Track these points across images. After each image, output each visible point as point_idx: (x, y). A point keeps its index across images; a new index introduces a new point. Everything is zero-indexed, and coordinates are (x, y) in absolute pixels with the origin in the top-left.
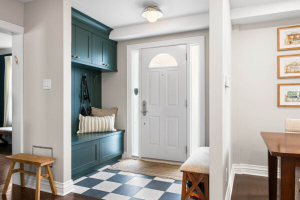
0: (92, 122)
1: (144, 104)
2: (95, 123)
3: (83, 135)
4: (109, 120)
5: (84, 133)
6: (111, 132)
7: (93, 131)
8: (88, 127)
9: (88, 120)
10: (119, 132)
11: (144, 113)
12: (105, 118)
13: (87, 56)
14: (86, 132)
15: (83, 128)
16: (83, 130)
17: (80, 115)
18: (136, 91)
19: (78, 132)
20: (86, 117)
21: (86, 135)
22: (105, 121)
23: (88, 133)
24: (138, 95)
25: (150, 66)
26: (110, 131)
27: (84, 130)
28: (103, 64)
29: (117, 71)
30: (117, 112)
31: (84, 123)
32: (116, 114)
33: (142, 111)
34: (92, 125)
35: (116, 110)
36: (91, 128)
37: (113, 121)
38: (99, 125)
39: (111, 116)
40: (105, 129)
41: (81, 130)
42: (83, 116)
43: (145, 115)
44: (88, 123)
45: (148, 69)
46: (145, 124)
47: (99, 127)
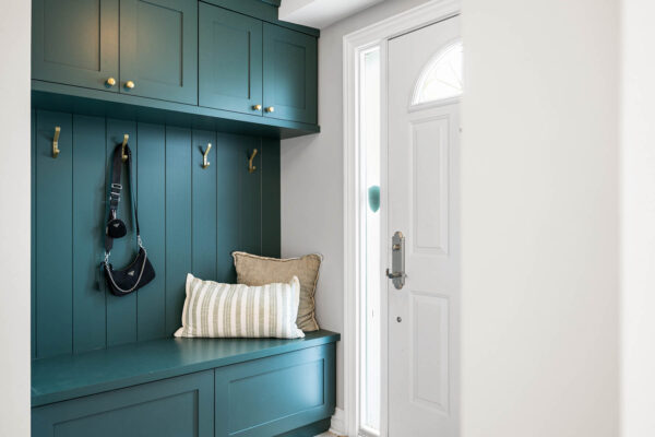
0: (217, 301)
1: (397, 246)
2: (228, 306)
3: (190, 343)
4: (273, 298)
5: (195, 339)
6: (284, 339)
7: (221, 333)
8: (204, 319)
9: (208, 295)
11: (396, 276)
12: (262, 292)
14: (199, 333)
15: (191, 322)
16: (191, 328)
17: (190, 277)
18: (375, 199)
19: (179, 334)
20: (209, 282)
21: (199, 343)
22: (262, 301)
23: (206, 339)
24: (379, 210)
25: (418, 99)
26: (279, 335)
27: (195, 327)
28: (252, 108)
29: (317, 129)
30: (317, 271)
31: (195, 305)
32: (316, 277)
33: (391, 272)
34: (216, 312)
35: (315, 262)
36: (215, 322)
37: (288, 302)
38: (238, 314)
39: (287, 285)
40: (261, 328)
41: (187, 328)
42: (200, 281)
43: (398, 286)
44: (205, 305)
45: (409, 112)
46: (399, 320)
47: (238, 322)
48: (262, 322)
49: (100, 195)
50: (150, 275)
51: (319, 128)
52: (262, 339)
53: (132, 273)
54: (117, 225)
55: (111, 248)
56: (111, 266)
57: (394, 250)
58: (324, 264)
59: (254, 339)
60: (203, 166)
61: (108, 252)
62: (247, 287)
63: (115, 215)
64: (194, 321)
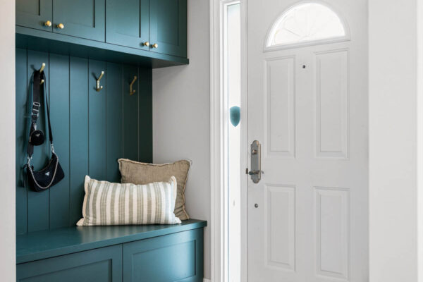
0: (113, 196)
1: (255, 151)
2: (122, 200)
3: (91, 229)
4: (158, 193)
5: (95, 226)
6: (166, 225)
7: (117, 221)
8: (103, 210)
9: (105, 192)
10: (191, 226)
11: (254, 174)
12: (149, 189)
13: (91, 24)
14: (98, 222)
15: (91, 214)
16: (91, 219)
17: (88, 179)
18: (236, 116)
19: (80, 223)
20: (103, 182)
21: (98, 230)
22: (149, 195)
23: (103, 227)
25: (271, 42)
26: (163, 221)
27: (95, 217)
28: (143, 45)
29: (186, 62)
30: (187, 173)
31: (95, 200)
32: (186, 178)
33: (249, 170)
34: (112, 205)
35: (186, 166)
36: (112, 213)
37: (169, 196)
38: (131, 206)
39: (167, 184)
40: (149, 217)
41: (87, 218)
42: (96, 181)
43: (256, 181)
44: (104, 199)
45: (264, 52)
46: (256, 206)
47: (131, 212)
48: (149, 211)
49: (23, 111)
50: (60, 175)
51: (188, 60)
52: (149, 225)
53: (48, 174)
54: (38, 135)
55: (32, 153)
56: (32, 167)
57: (252, 154)
58: (191, 167)
59: (142, 225)
60: (96, 89)
61: (30, 157)
62: (134, 185)
63: (36, 128)
64: (94, 212)
